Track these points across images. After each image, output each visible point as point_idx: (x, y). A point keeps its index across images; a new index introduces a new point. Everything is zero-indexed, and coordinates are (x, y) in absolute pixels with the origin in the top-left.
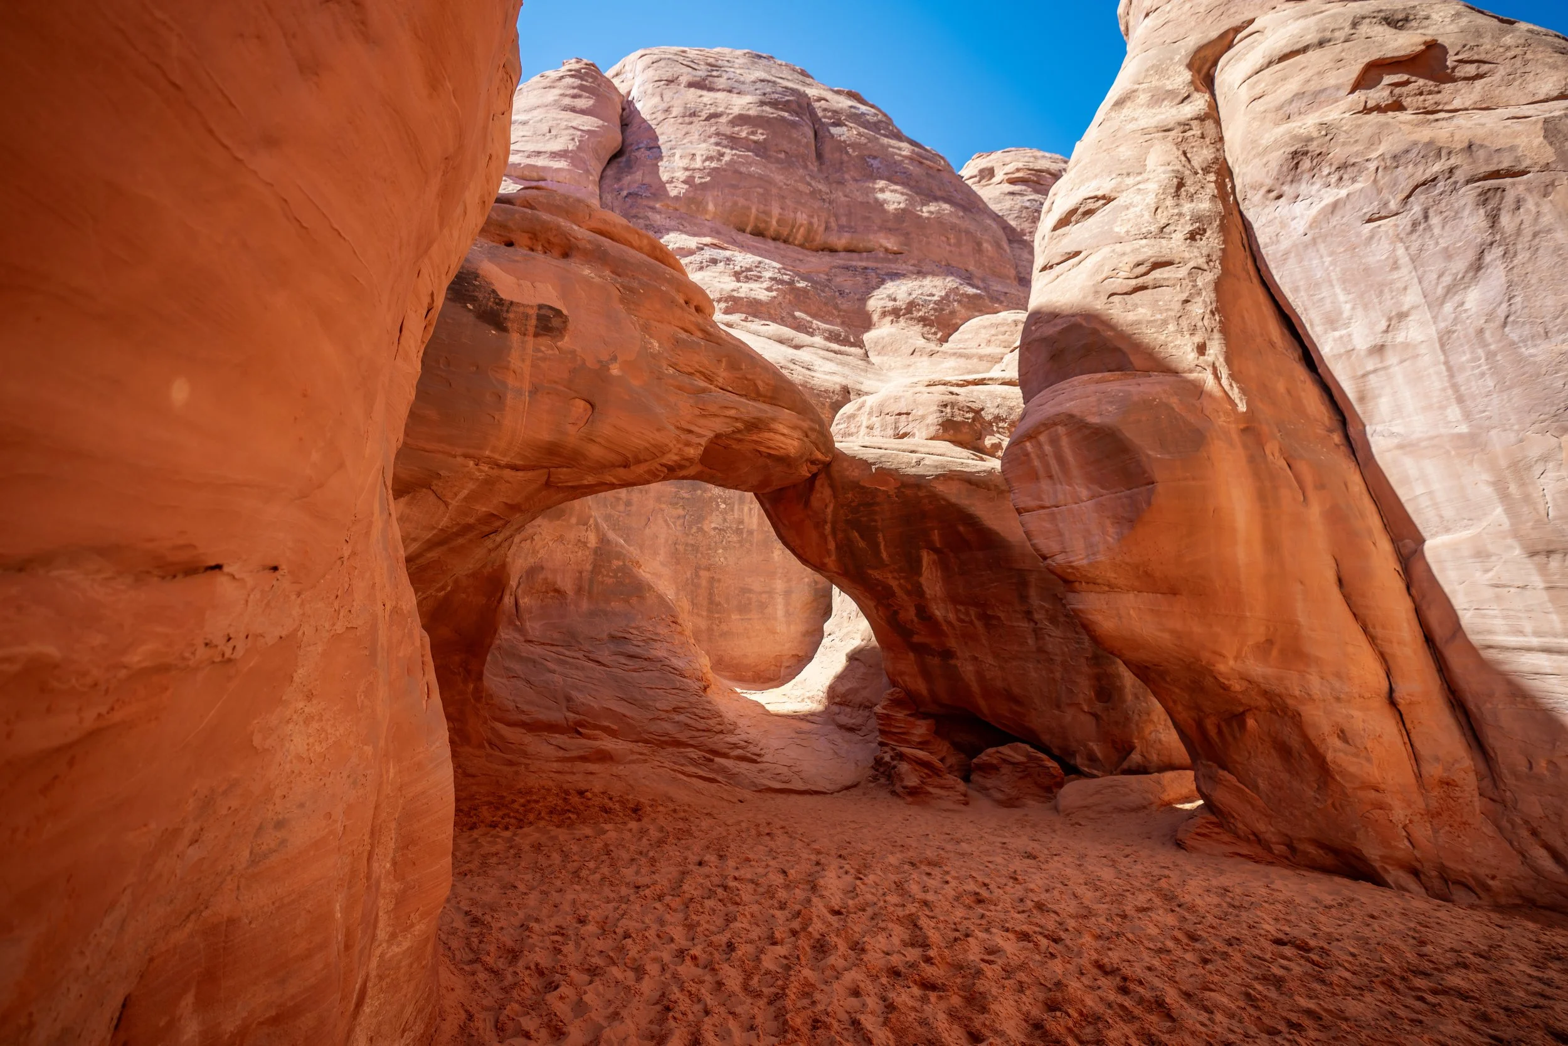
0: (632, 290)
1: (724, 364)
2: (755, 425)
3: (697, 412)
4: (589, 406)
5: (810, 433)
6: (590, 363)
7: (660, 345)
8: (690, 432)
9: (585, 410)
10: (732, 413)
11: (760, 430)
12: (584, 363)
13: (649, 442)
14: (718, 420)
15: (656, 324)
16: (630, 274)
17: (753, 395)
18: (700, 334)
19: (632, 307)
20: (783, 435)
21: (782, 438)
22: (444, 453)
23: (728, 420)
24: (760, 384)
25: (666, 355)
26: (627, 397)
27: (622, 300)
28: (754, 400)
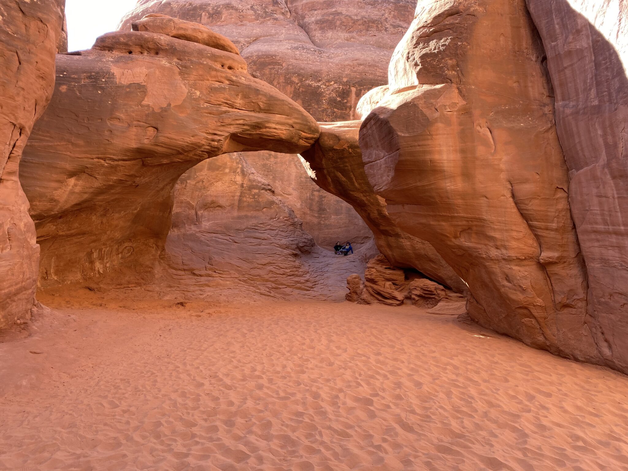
0: (185, 67)
1: (239, 97)
2: (257, 126)
3: (219, 124)
4: (156, 130)
5: (294, 125)
6: (157, 110)
7: (201, 93)
8: (215, 134)
9: (154, 131)
10: (241, 122)
11: (260, 128)
12: (153, 110)
13: (188, 143)
14: (232, 127)
15: (200, 82)
16: (187, 58)
17: (258, 110)
18: (227, 82)
19: (186, 76)
20: (275, 129)
21: (275, 130)
22: (87, 158)
23: (239, 126)
24: (261, 104)
25: (203, 97)
26: (175, 123)
27: (180, 74)
28: (259, 112)
